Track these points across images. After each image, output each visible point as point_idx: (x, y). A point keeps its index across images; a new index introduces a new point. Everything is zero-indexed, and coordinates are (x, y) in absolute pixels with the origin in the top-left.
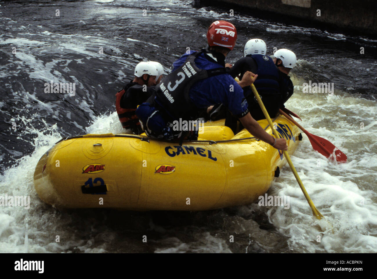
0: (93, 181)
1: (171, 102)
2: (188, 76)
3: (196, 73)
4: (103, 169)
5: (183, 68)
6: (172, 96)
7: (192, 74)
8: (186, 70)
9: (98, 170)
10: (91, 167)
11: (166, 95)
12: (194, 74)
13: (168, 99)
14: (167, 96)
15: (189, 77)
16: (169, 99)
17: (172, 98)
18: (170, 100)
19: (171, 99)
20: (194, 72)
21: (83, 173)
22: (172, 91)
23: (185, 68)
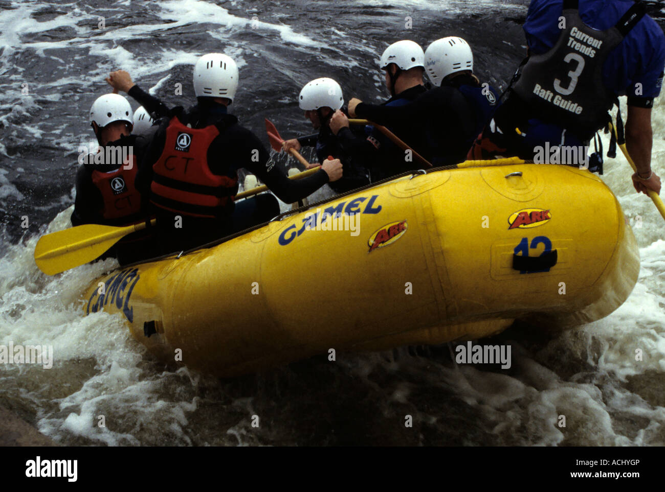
0: (530, 243)
1: (576, 112)
2: (589, 56)
3: (601, 42)
4: (547, 218)
5: (569, 44)
6: (573, 102)
7: (594, 48)
8: (578, 46)
9: (537, 221)
10: (523, 215)
11: (561, 106)
12: (599, 47)
13: (568, 111)
14: (564, 107)
15: (592, 56)
16: (570, 110)
17: (576, 105)
18: (573, 111)
19: (575, 108)
20: (597, 44)
21: (510, 228)
22: (570, 95)
23: (575, 43)
